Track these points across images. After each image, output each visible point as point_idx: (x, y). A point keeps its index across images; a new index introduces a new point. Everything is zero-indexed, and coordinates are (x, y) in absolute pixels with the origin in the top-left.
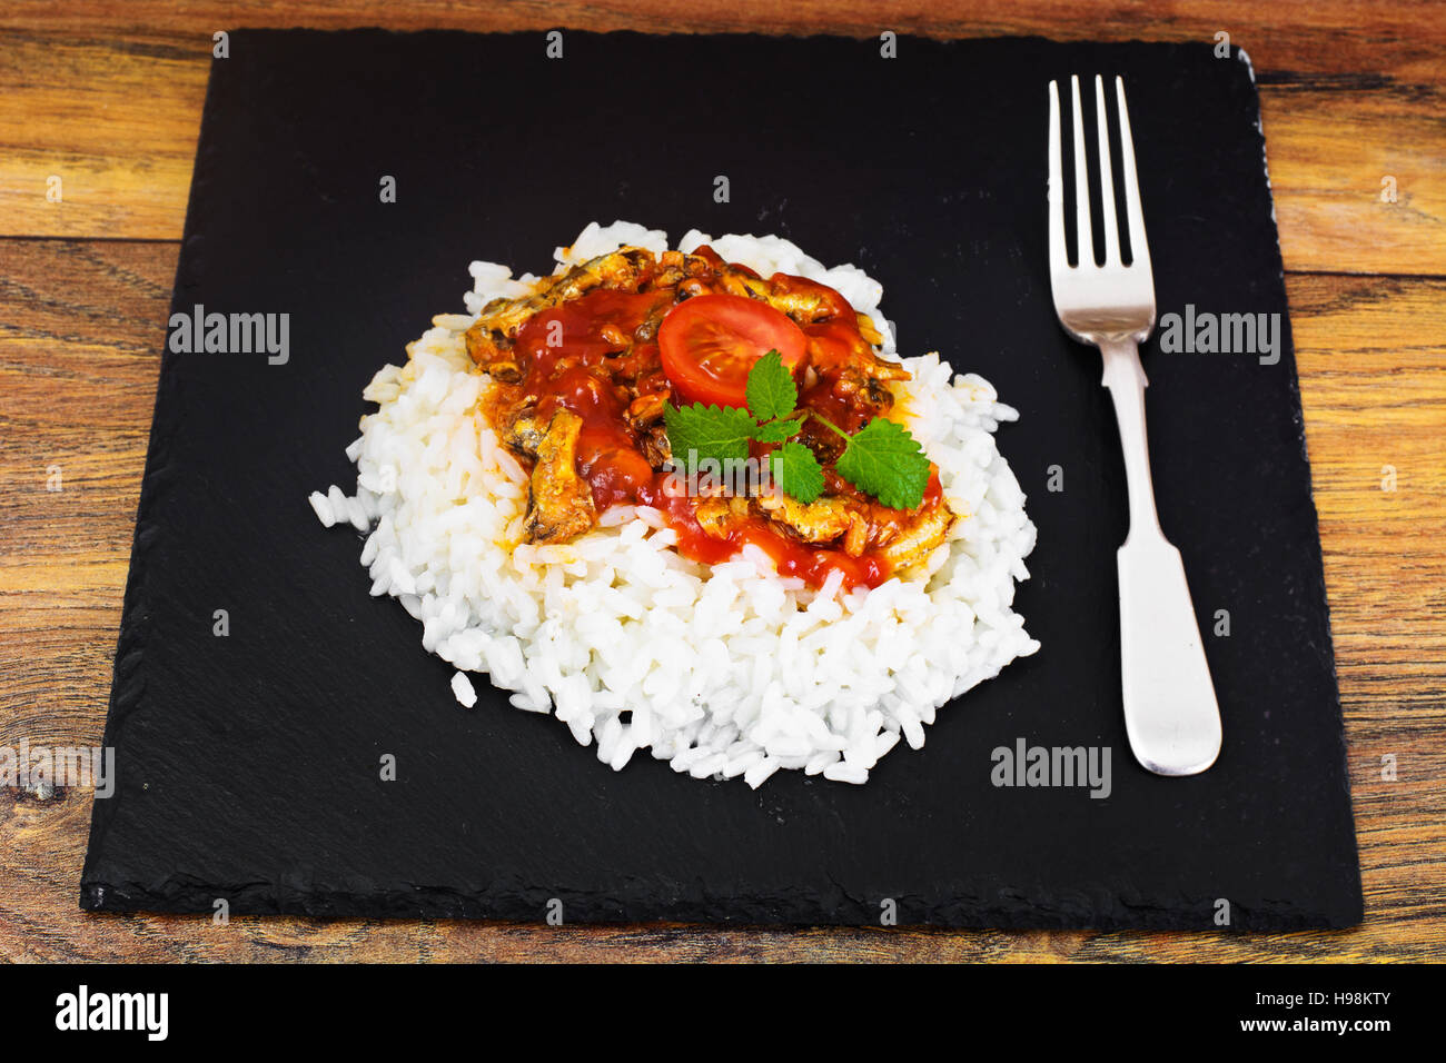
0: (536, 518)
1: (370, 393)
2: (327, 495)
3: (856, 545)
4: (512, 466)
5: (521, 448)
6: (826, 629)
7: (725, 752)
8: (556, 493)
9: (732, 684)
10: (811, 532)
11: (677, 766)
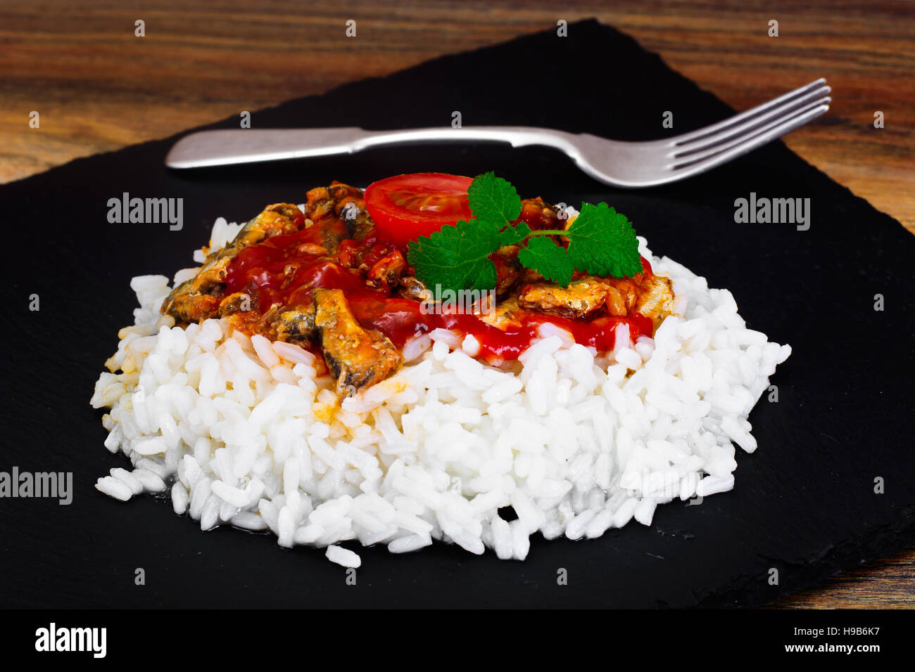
0: (348, 371)
1: (97, 402)
2: (110, 475)
3: (618, 308)
4: (296, 352)
5: (298, 332)
6: (633, 377)
7: (604, 509)
8: (355, 346)
9: (581, 451)
10: (584, 304)
11: (573, 534)
